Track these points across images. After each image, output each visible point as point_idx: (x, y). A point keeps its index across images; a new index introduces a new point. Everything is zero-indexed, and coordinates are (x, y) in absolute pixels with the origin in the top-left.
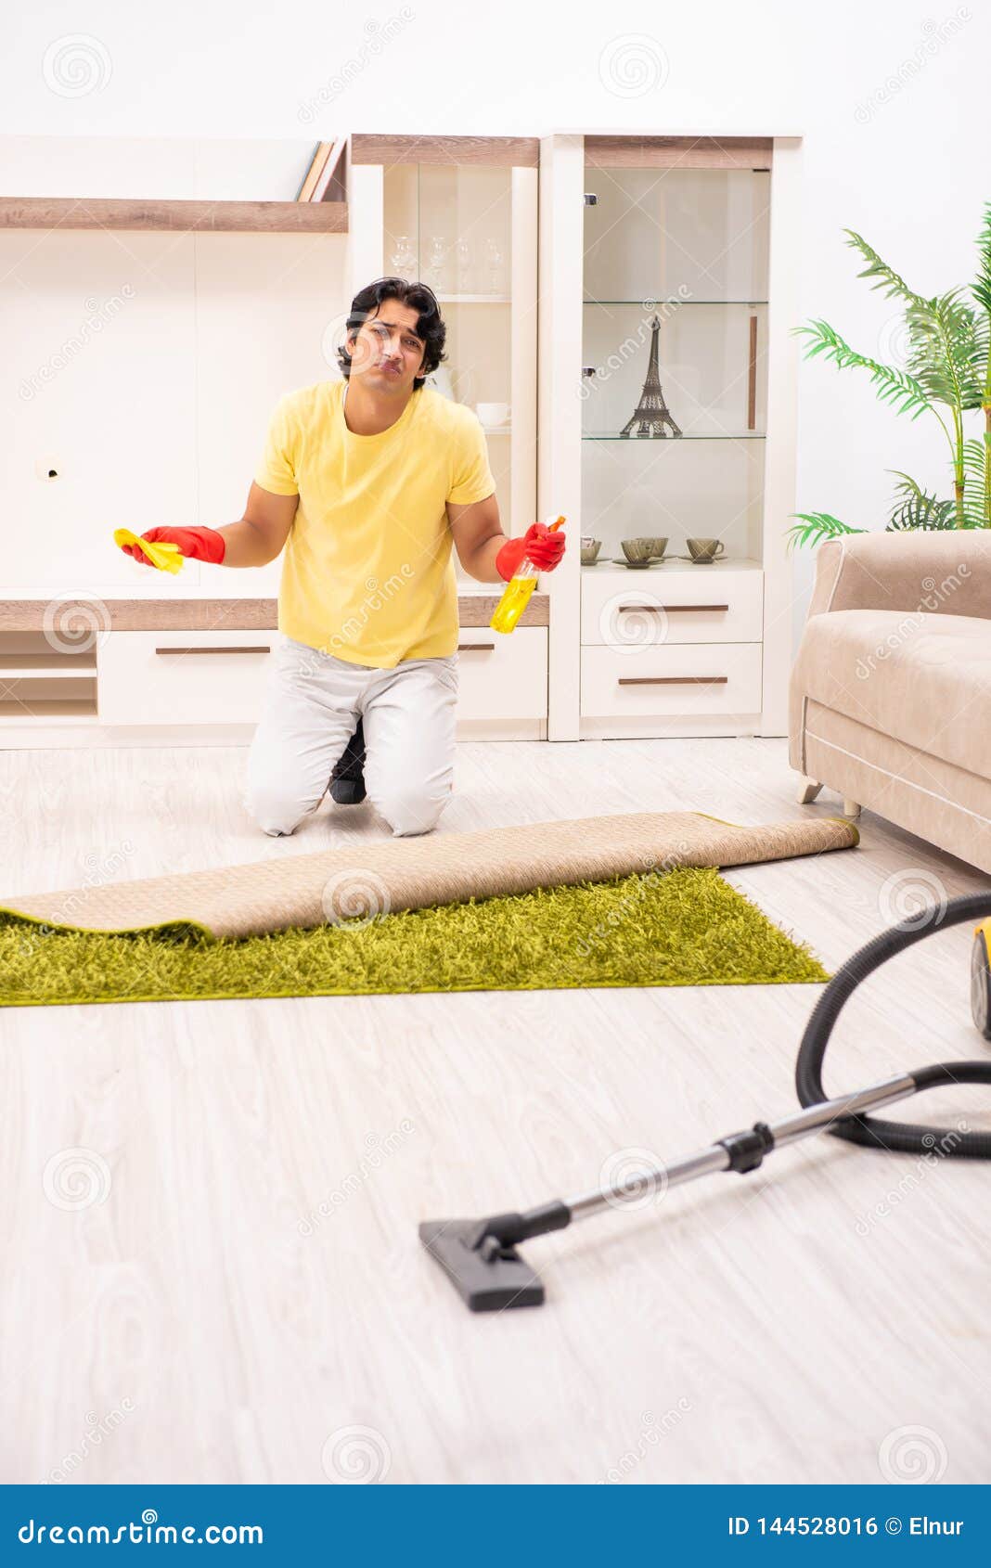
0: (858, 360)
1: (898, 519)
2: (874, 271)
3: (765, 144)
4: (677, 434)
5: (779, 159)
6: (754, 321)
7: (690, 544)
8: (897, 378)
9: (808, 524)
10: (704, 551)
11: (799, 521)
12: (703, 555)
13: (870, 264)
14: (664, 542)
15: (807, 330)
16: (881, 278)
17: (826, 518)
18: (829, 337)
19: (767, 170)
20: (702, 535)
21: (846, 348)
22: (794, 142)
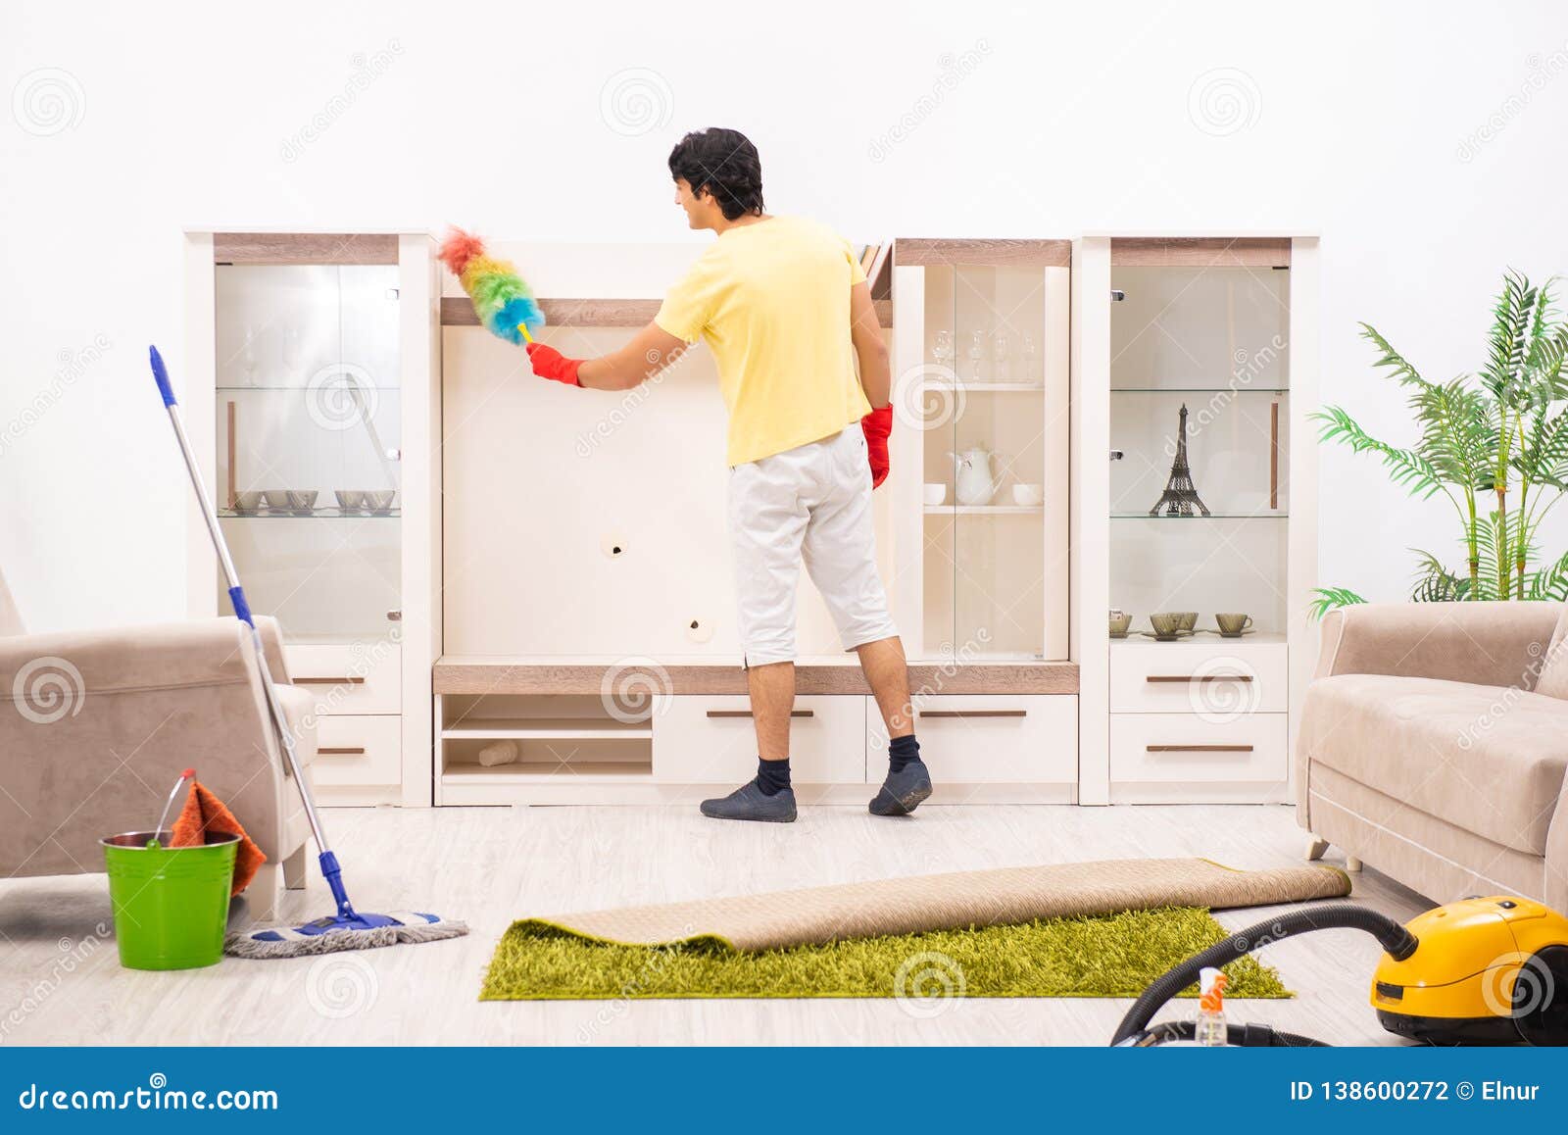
0: (1371, 444)
1: (1419, 596)
2: (1388, 360)
3: (1285, 244)
4: (1206, 514)
5: (1297, 258)
6: (1275, 407)
7: (1219, 618)
8: (1411, 461)
9: (1327, 598)
10: (1231, 626)
11: (1320, 596)
12: (1233, 629)
13: (1385, 354)
14: (1194, 617)
15: (1322, 416)
16: (1393, 368)
17: (1345, 593)
18: (1344, 422)
19: (1287, 268)
20: (1232, 610)
21: (1359, 432)
22: (1312, 242)
